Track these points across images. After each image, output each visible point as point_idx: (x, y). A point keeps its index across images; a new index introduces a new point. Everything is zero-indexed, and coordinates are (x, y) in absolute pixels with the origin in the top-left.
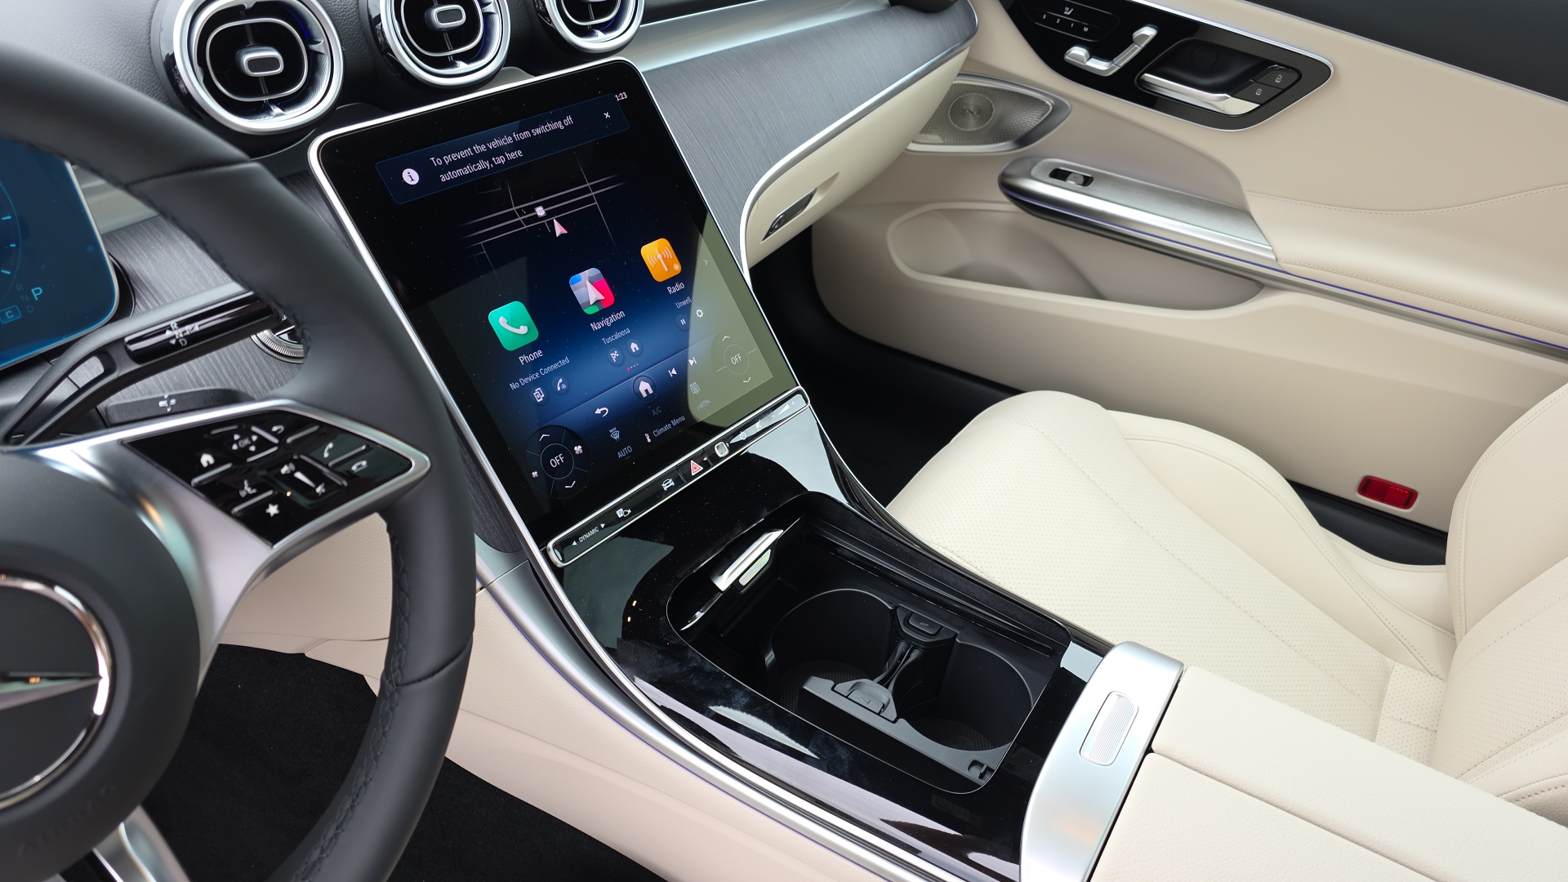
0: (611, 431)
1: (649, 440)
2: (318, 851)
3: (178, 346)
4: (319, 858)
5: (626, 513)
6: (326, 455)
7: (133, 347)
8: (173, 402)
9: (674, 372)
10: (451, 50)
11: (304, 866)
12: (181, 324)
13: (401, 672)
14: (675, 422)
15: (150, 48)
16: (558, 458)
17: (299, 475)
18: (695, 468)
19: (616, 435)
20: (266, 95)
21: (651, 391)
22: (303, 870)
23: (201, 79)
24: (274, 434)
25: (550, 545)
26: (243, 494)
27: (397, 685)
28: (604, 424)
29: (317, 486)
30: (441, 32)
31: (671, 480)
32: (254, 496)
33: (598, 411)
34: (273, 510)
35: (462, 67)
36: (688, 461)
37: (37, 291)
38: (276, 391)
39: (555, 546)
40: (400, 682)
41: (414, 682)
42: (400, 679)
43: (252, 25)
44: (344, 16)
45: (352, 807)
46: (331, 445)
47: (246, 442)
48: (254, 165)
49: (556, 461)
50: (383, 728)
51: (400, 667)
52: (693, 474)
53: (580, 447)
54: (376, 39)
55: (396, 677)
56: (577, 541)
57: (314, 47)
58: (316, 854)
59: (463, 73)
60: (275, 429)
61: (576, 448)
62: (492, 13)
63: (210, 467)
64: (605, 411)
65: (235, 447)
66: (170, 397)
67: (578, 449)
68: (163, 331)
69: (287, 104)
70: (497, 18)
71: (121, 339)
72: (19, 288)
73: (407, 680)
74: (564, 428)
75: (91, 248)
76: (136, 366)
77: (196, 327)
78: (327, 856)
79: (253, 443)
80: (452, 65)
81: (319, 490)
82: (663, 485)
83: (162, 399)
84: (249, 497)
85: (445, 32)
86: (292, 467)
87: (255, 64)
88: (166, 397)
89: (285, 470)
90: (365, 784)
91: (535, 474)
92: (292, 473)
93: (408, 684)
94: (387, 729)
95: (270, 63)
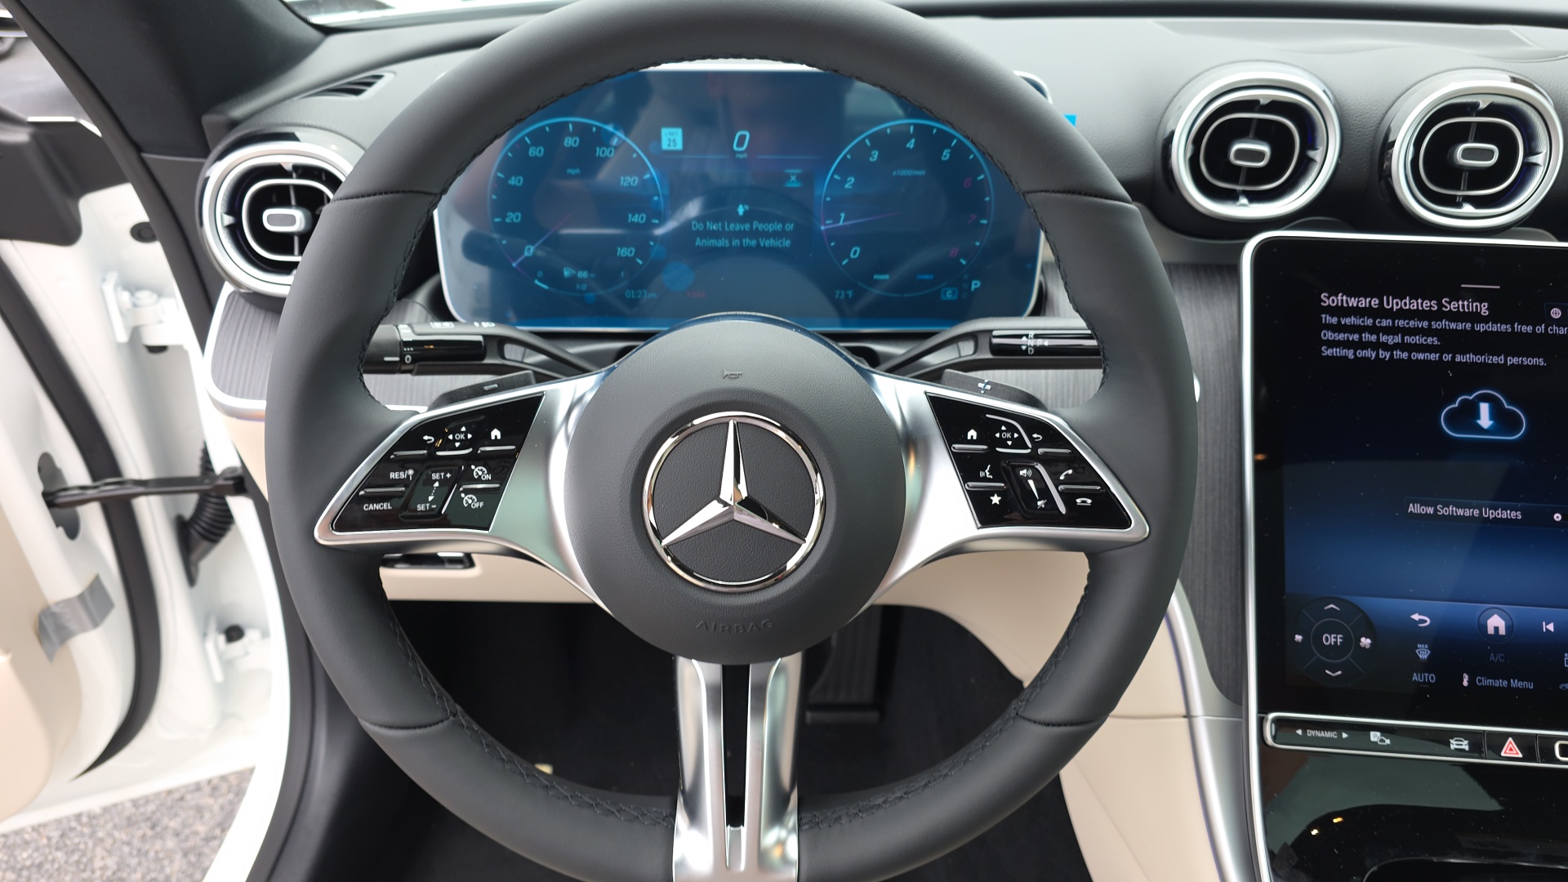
0: (1419, 646)
1: (1465, 683)
2: (882, 800)
3: (1025, 352)
4: (879, 805)
5: (1382, 741)
6: (1062, 478)
7: (995, 341)
8: (988, 387)
9: (1551, 627)
10: (1464, 190)
11: (867, 802)
12: (1036, 336)
13: (1026, 705)
14: (1515, 683)
15: (1160, 121)
16: (1336, 638)
17: (1031, 482)
18: (1511, 750)
19: (1423, 653)
20: (1242, 185)
21: (1502, 631)
22: (864, 804)
23: (1189, 155)
24: (1032, 440)
25: (1272, 716)
26: (982, 474)
27: (1017, 714)
28: (1416, 634)
29: (1040, 500)
30: (1461, 169)
31: (1466, 742)
32: (989, 480)
33: (1416, 617)
34: (996, 499)
35: (1468, 209)
36: (1507, 735)
37: (976, 284)
38: (1060, 410)
39: (1276, 721)
40: (1019, 713)
41: (1030, 720)
42: (1021, 710)
43: (1260, 120)
44: (1359, 132)
45: (926, 785)
46: (1070, 472)
47: (1009, 435)
48: (1133, 207)
49: (1331, 639)
50: (986, 742)
51: (1028, 700)
52: (1503, 754)
53: (1369, 641)
54: (1381, 162)
55: (1020, 707)
56: (1304, 732)
57: (1311, 153)
58: (879, 801)
59: (1468, 216)
60: (1035, 436)
61: (1363, 639)
62: (1536, 165)
63: (972, 442)
64: (1426, 621)
65: (998, 435)
66: (987, 383)
67: (1365, 642)
68: (1020, 336)
69: (1255, 197)
70: (1540, 172)
71: (991, 331)
72: (966, 277)
73: (1024, 715)
74: (1360, 610)
75: (1029, 266)
76: (990, 356)
77: (1046, 343)
78: (885, 808)
79: (1012, 439)
80: (1459, 205)
81: (1040, 503)
82: (1452, 741)
83: (982, 381)
84: (985, 479)
85: (1466, 171)
86: (1030, 473)
87: (1241, 154)
88: (986, 381)
89: (1023, 472)
90: (946, 775)
91: (1298, 638)
92: (1028, 478)
93: (1025, 718)
94: (988, 744)
95: (1259, 155)
